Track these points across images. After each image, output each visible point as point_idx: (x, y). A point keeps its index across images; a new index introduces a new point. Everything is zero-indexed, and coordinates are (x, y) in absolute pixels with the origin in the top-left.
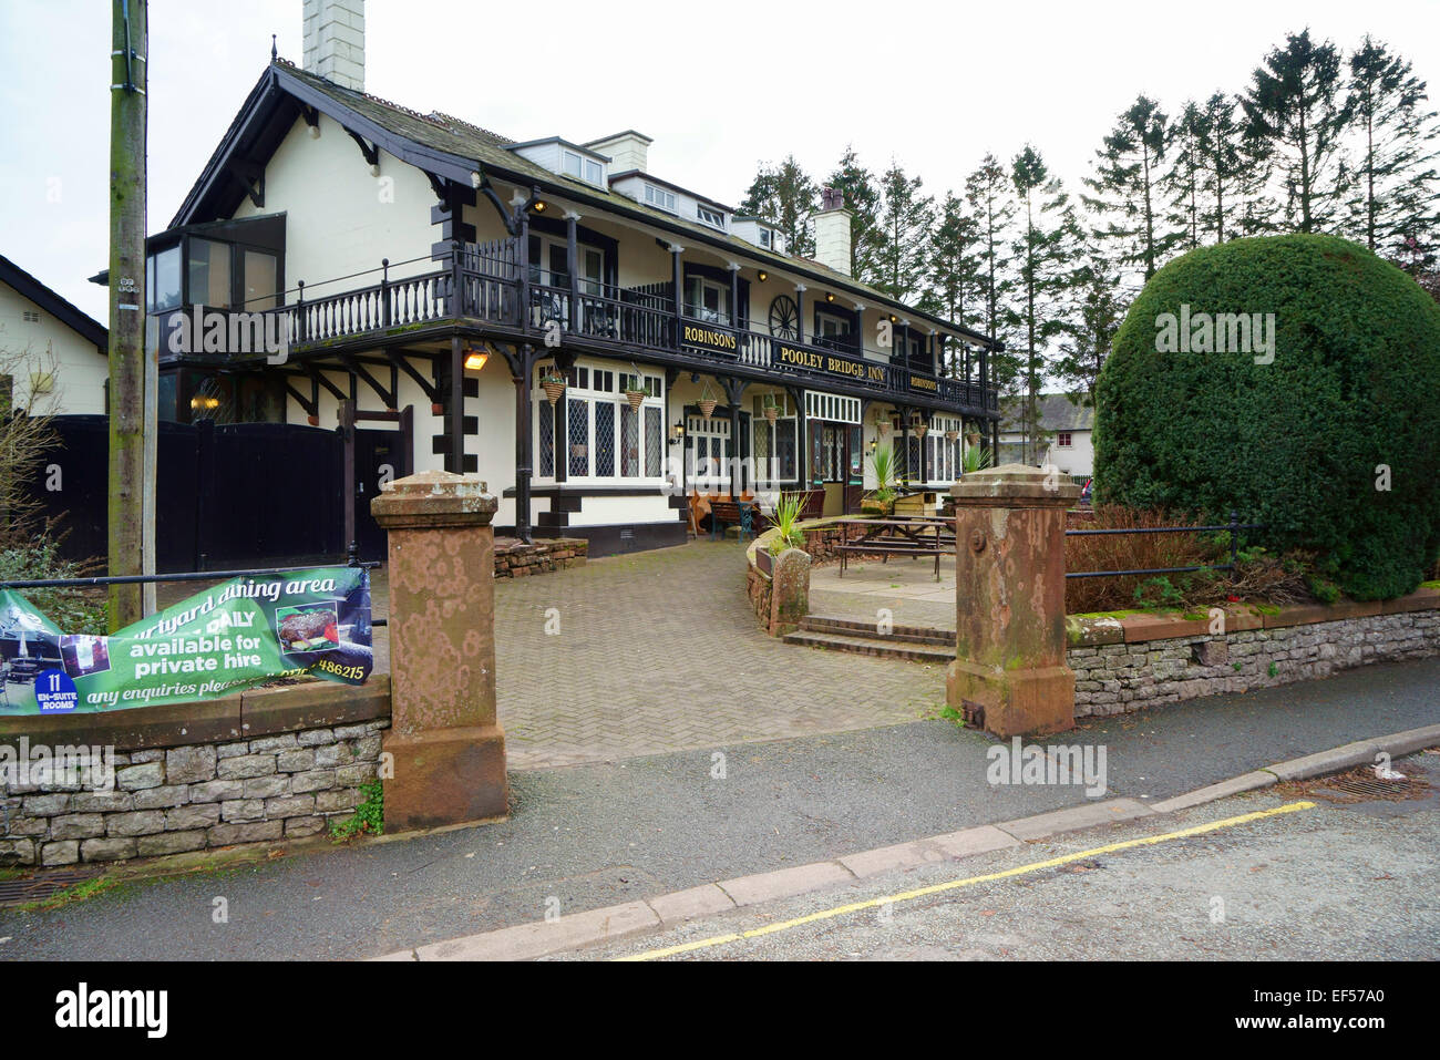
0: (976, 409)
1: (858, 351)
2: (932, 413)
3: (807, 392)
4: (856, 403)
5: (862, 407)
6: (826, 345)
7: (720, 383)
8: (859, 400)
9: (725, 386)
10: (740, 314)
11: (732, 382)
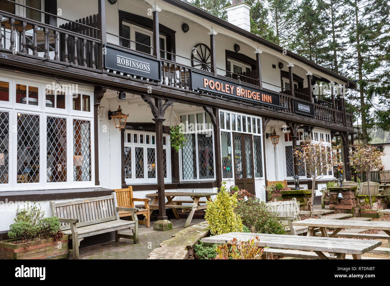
0: (339, 126)
1: (257, 83)
2: (312, 128)
3: (220, 110)
4: (259, 120)
5: (263, 122)
6: (235, 76)
7: (146, 101)
8: (260, 118)
9: (150, 103)
10: (169, 49)
11: (156, 100)
